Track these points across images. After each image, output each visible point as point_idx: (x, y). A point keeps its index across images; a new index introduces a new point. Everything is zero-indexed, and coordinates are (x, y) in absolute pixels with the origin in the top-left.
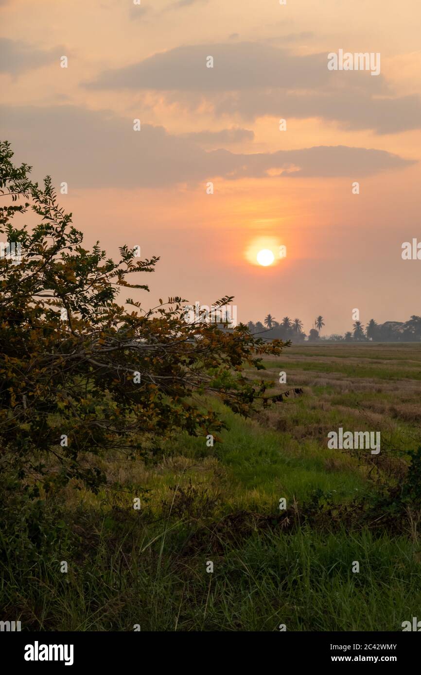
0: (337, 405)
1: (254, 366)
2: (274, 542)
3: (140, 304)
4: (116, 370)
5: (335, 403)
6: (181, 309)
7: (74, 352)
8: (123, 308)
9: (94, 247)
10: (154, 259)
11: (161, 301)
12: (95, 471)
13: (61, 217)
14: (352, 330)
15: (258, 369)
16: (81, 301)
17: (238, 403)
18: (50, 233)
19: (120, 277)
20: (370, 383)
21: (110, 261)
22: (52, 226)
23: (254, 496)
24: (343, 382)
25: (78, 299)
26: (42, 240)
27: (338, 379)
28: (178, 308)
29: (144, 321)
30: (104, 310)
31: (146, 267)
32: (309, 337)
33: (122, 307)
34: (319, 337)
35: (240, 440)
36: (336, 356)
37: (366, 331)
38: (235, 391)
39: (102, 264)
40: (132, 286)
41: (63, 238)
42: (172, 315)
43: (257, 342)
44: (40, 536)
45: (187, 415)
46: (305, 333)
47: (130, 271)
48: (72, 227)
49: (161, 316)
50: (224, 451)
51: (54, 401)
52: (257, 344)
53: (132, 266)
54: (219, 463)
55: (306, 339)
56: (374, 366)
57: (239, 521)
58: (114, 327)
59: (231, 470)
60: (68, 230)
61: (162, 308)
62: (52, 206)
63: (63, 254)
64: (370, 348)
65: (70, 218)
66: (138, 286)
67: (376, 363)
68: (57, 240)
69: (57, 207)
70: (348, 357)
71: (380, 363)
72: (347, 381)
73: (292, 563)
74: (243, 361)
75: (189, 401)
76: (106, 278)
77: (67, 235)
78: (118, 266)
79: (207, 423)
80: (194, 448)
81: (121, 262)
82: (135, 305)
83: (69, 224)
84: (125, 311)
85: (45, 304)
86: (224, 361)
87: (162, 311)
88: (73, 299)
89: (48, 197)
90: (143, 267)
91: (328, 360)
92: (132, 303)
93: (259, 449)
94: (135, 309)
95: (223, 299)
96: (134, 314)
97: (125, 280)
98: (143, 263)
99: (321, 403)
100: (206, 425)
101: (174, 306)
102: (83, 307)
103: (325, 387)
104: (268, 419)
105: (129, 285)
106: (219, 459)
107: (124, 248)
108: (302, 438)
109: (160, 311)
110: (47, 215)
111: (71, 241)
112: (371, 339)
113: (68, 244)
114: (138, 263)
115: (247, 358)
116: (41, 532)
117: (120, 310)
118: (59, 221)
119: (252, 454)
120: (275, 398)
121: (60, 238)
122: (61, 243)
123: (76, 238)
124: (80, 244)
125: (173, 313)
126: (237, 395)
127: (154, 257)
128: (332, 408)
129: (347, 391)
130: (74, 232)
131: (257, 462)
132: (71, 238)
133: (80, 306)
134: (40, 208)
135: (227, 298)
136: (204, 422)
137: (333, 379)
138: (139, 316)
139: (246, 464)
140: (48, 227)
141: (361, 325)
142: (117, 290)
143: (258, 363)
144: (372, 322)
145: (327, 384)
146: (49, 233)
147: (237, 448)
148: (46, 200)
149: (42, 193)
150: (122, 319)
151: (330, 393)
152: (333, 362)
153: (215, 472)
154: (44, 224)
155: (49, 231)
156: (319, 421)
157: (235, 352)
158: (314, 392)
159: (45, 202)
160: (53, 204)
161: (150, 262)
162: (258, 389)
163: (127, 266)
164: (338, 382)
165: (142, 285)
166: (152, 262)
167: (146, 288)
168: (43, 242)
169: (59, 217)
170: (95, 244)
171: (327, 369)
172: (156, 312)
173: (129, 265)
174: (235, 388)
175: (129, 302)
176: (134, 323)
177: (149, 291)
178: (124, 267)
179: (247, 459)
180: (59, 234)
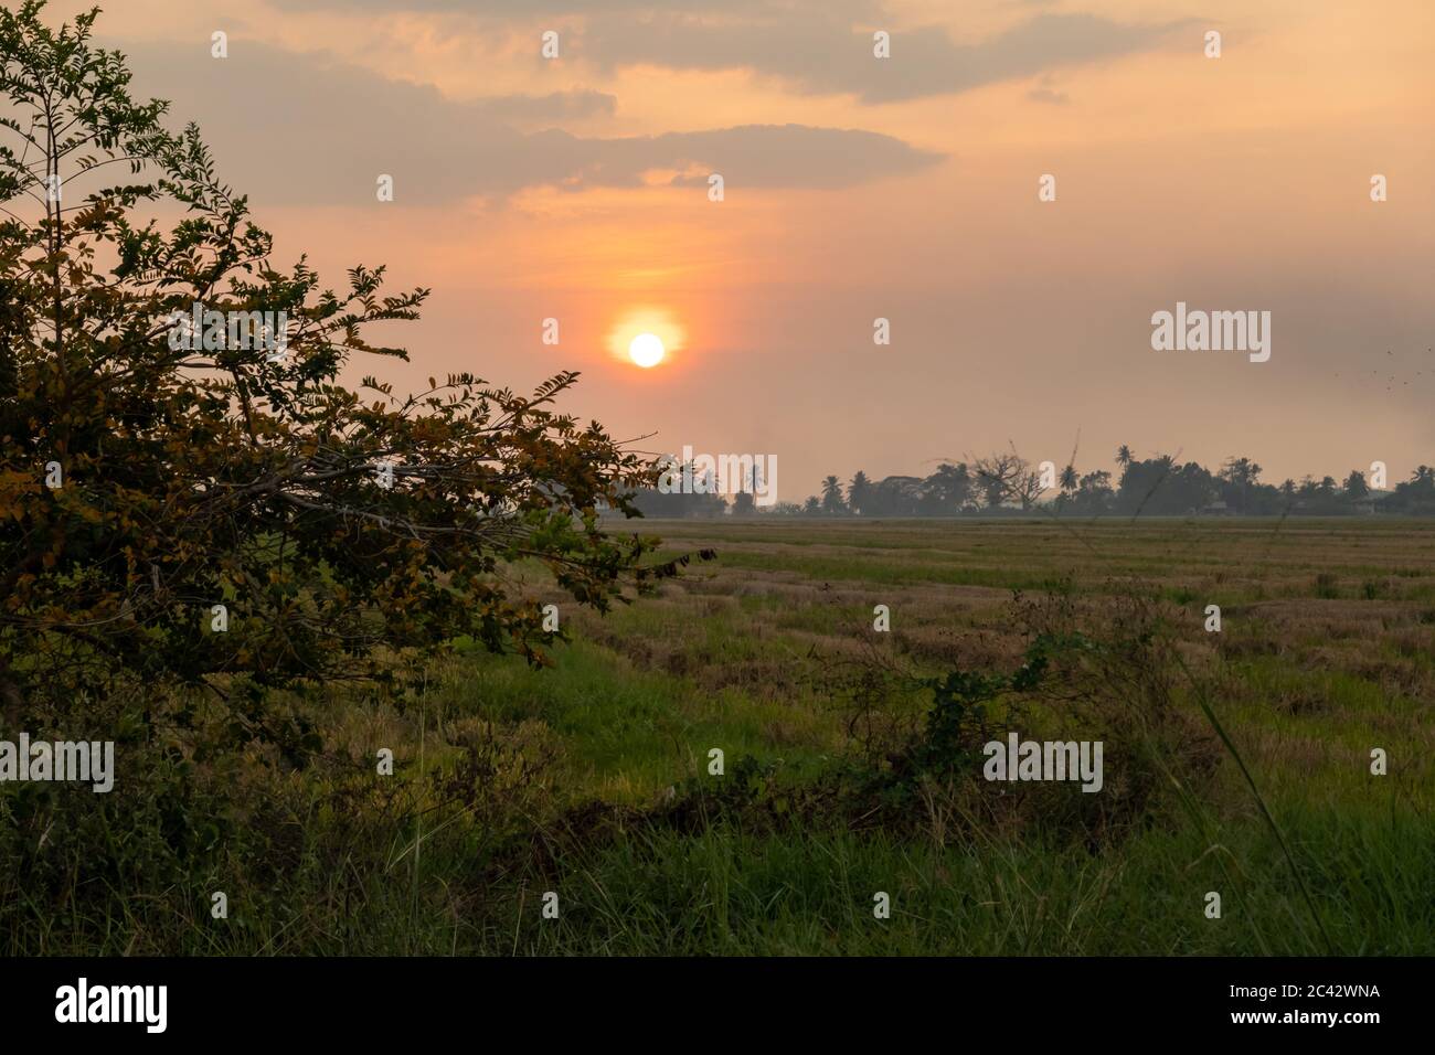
0: (789, 630)
1: (620, 509)
2: (658, 852)
3: (390, 387)
4: (342, 515)
5: (784, 625)
6: (473, 399)
7: (256, 481)
8: (355, 396)
9: (296, 267)
10: (418, 294)
11: (432, 381)
12: (298, 725)
13: (227, 204)
14: (819, 493)
15: (629, 517)
16: (272, 377)
17: (586, 582)
18: (207, 238)
19: (350, 331)
20: (854, 589)
21: (329, 296)
22: (209, 223)
23: (618, 787)
24: (802, 587)
25: (266, 372)
26: (192, 252)
27: (790, 583)
28: (466, 395)
29: (398, 421)
30: (317, 399)
31: (402, 309)
32: (734, 506)
33: (354, 393)
34: (754, 507)
35: (592, 688)
36: (787, 543)
37: (849, 495)
38: (581, 557)
39: (312, 300)
40: (375, 351)
41: (232, 247)
42: (455, 410)
43: (625, 463)
44: (185, 835)
45: (485, 612)
46: (727, 499)
47: (371, 318)
48: (249, 224)
49: (433, 412)
50: (560, 709)
51: (215, 583)
52: (627, 466)
53: (374, 307)
54: (550, 732)
55: (728, 511)
56: (863, 559)
57: (589, 822)
58: (338, 434)
59: (574, 744)
60: (241, 230)
61: (434, 395)
62: (207, 183)
63: (233, 281)
64: (855, 529)
65: (245, 205)
66: (386, 351)
67: (867, 554)
68: (219, 250)
69: (216, 185)
70: (811, 543)
71: (874, 554)
72: (809, 585)
73: (693, 892)
74: (598, 501)
75: (487, 579)
76: (321, 333)
77: (240, 240)
78: (345, 304)
79: (525, 627)
80: (500, 702)
81: (351, 297)
82: (380, 389)
83: (244, 217)
84: (361, 403)
85: (198, 388)
86: (560, 500)
87: (435, 402)
88: (255, 373)
89: (196, 165)
90: (396, 310)
91: (771, 549)
92: (374, 386)
93: (630, 704)
94: (382, 398)
95: (559, 378)
96: (379, 407)
97: (360, 337)
98: (397, 301)
99: (756, 625)
100: (524, 632)
101: (459, 392)
102: (274, 388)
103: (765, 598)
104: (649, 655)
105: (368, 347)
106: (549, 724)
107: (359, 270)
108: (718, 689)
109: (430, 401)
110: (198, 201)
111: (249, 251)
112: (858, 511)
113: (243, 258)
114: (387, 301)
115: (605, 493)
116: (187, 827)
117: (351, 399)
118: (221, 212)
119: (617, 713)
120: (662, 571)
121: (226, 247)
122: (228, 258)
123: (258, 246)
124: (268, 258)
125: (457, 406)
126: (584, 565)
127: (419, 290)
128: (779, 635)
129: (809, 603)
130: (253, 233)
131: (626, 727)
132: (248, 246)
133: (268, 387)
134: (182, 188)
135: (566, 375)
136: (519, 624)
137: (781, 582)
138: (387, 411)
139: (605, 731)
140: (202, 226)
141: (838, 482)
142: (343, 353)
143: (628, 502)
144: (860, 476)
145: (769, 592)
146: (205, 238)
147: (585, 704)
148: (193, 171)
149: (184, 159)
150: (355, 417)
151: (774, 609)
152: (781, 552)
153: (541, 746)
154: (192, 220)
155: (204, 233)
156: (750, 657)
157: (581, 481)
158: (742, 605)
159: (193, 176)
160: (208, 179)
161: (409, 299)
162: (625, 553)
163: (363, 307)
164: (791, 588)
165: (395, 348)
166: (415, 301)
167: (402, 354)
168: (195, 256)
169: (223, 205)
170: (298, 261)
171: (770, 564)
172: (423, 405)
173: (369, 305)
174: (581, 550)
175: (369, 383)
176: (378, 425)
177: (408, 360)
178: (356, 308)
179: (608, 723)
180: (223, 239)
